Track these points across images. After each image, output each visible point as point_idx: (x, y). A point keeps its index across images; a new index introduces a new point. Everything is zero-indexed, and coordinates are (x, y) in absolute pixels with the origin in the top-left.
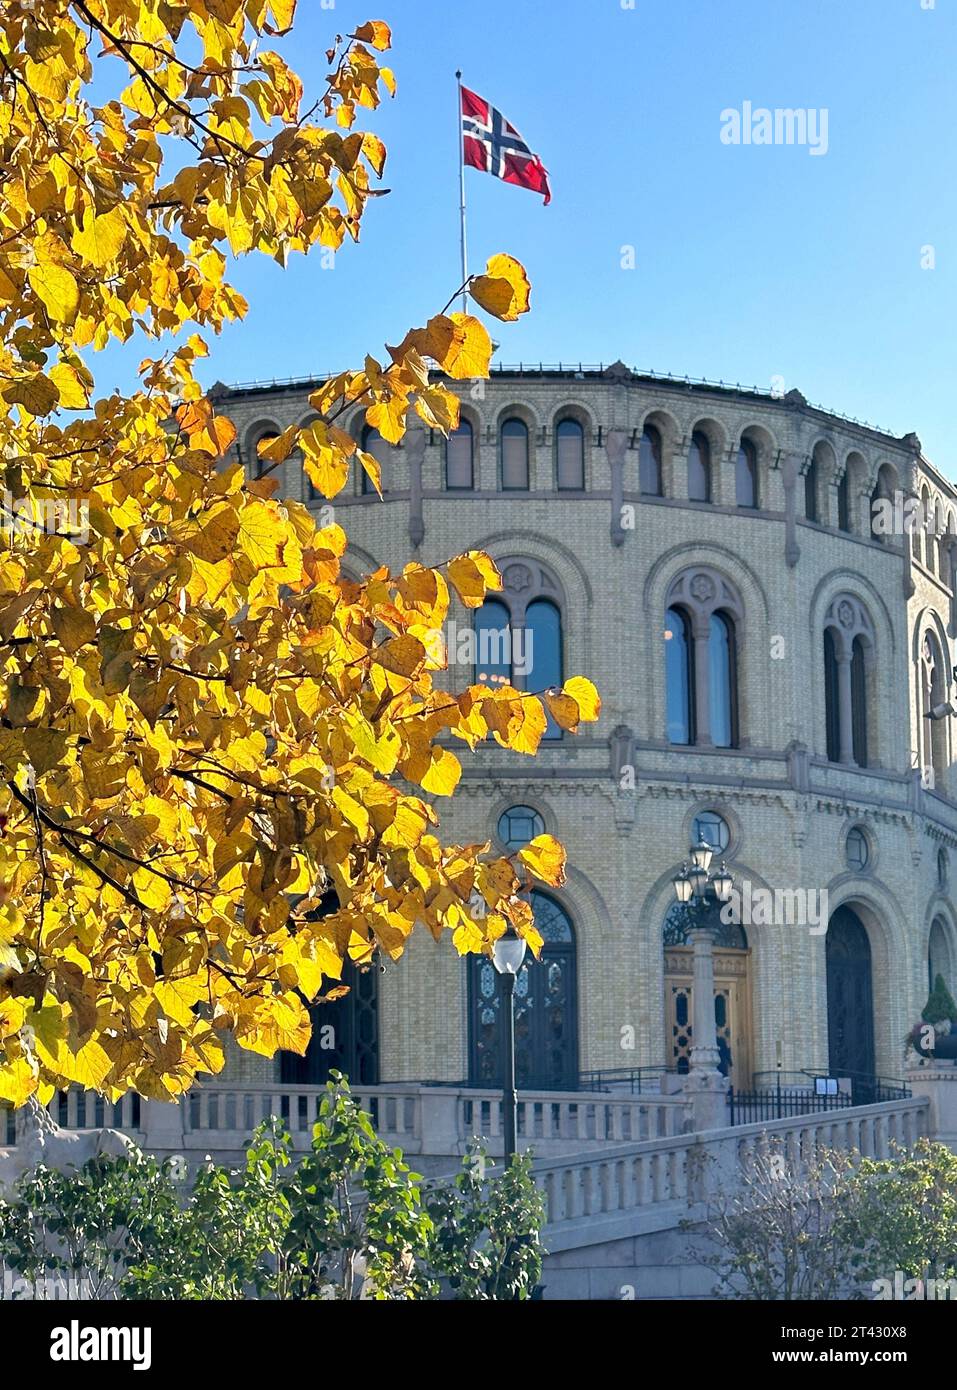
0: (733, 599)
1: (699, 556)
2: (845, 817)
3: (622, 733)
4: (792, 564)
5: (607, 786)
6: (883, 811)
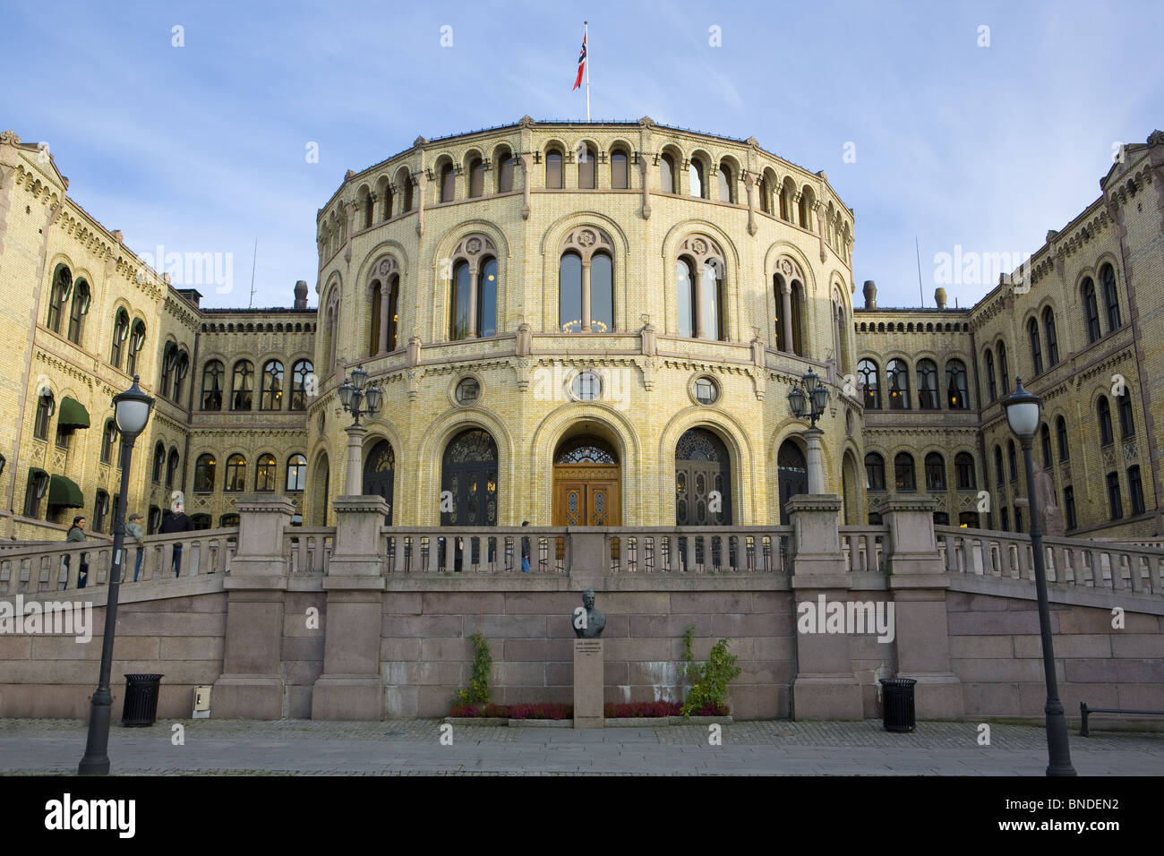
0: (607, 243)
1: (581, 219)
2: (692, 370)
3: (522, 328)
4: (645, 217)
5: (513, 361)
6: (726, 365)
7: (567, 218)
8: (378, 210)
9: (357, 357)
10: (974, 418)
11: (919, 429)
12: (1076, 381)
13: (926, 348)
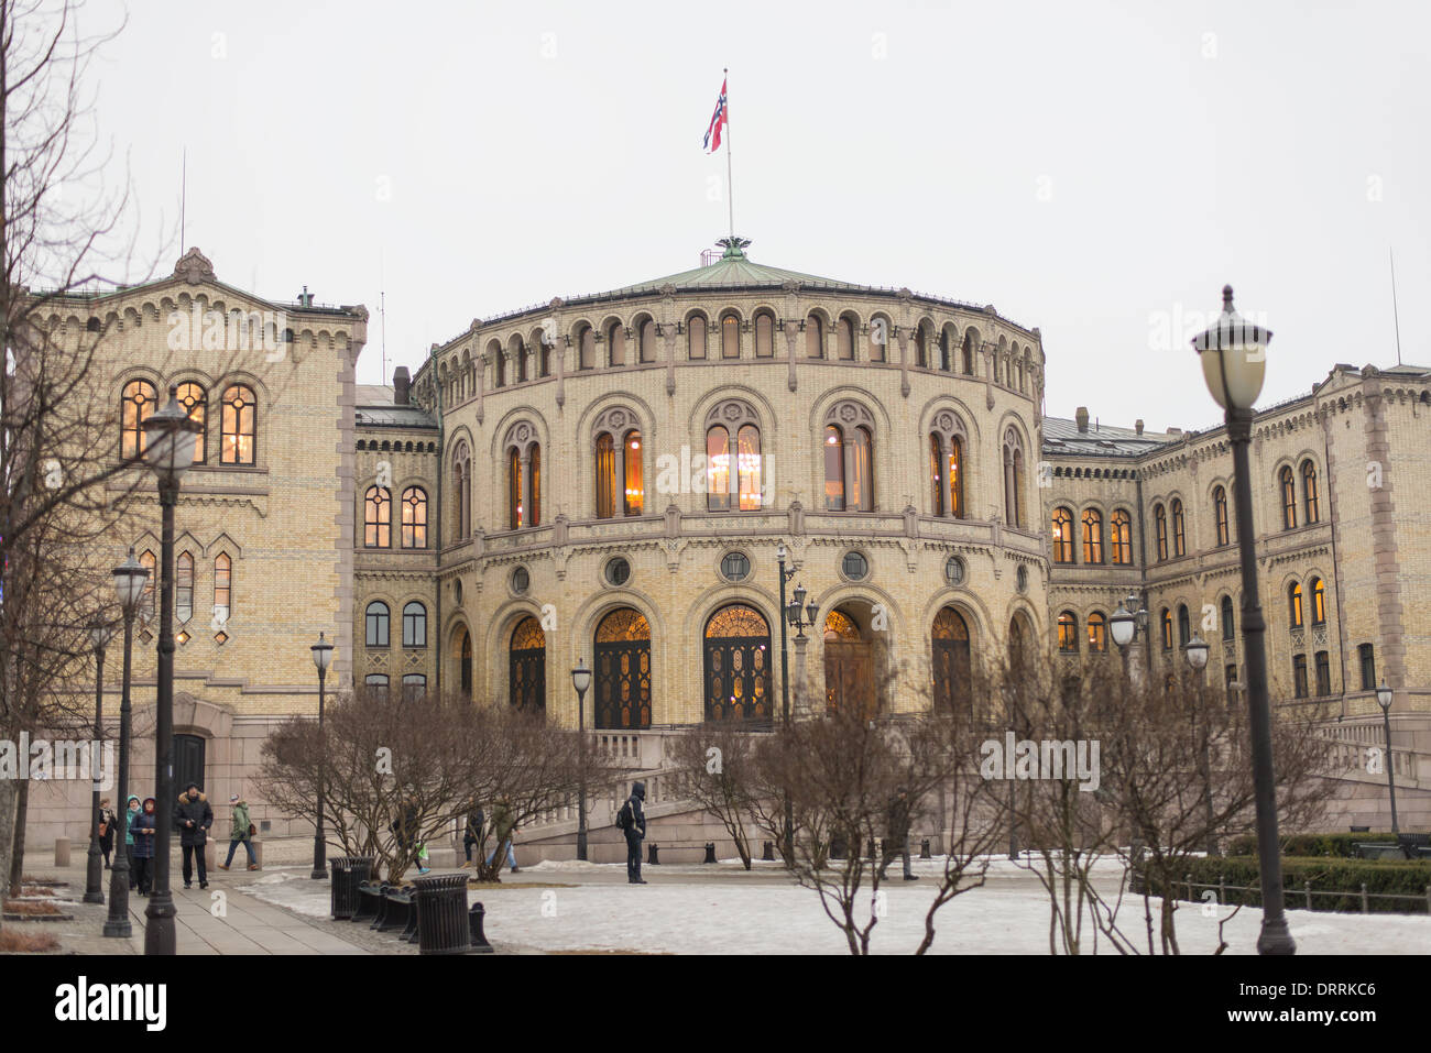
0: (868, 419)
1: (844, 394)
2: (945, 551)
3: (796, 506)
4: (905, 395)
5: (787, 540)
6: (972, 546)
7: (831, 392)
8: (599, 354)
9: (585, 516)
10: (1138, 575)
11: (1085, 587)
12: (1268, 562)
13: (1092, 497)
